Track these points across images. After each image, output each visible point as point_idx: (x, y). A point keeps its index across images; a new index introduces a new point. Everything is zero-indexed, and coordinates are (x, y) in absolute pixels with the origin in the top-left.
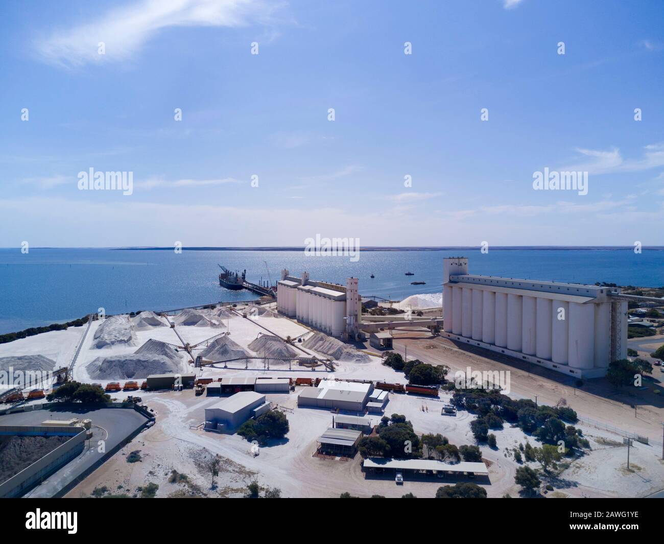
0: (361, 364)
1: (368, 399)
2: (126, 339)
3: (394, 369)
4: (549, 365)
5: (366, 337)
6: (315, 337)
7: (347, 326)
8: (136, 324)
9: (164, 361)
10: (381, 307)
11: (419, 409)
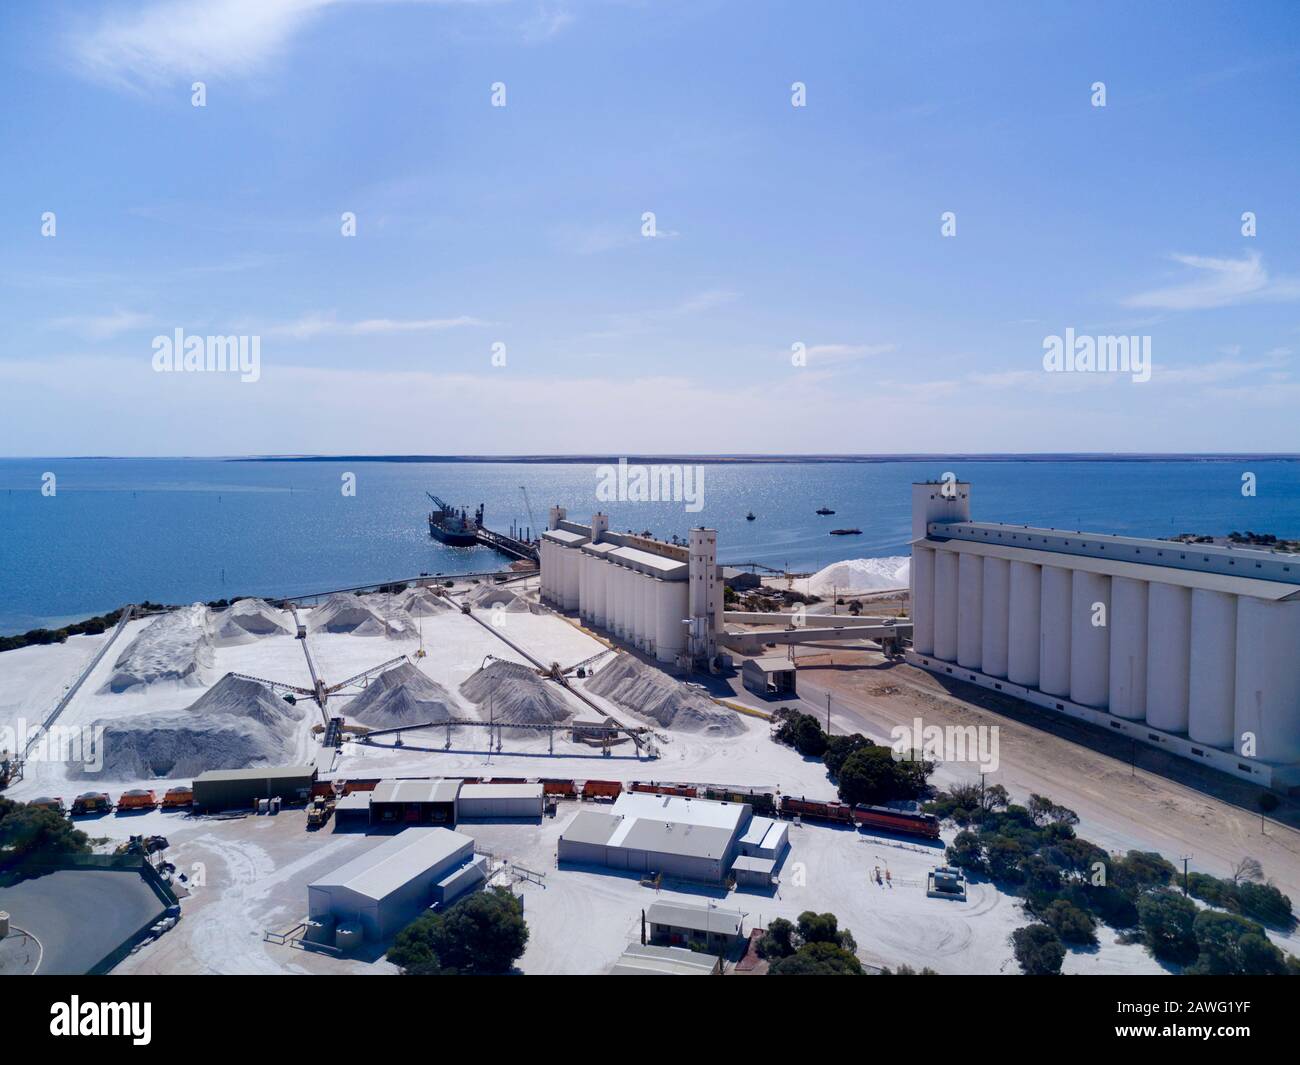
0: (721, 739)
1: (737, 848)
2: (181, 671)
3: (801, 753)
4: (1183, 748)
5: (735, 665)
6: (616, 666)
7: (691, 639)
8: (218, 630)
9: (248, 732)
10: (768, 589)
11: (867, 876)
